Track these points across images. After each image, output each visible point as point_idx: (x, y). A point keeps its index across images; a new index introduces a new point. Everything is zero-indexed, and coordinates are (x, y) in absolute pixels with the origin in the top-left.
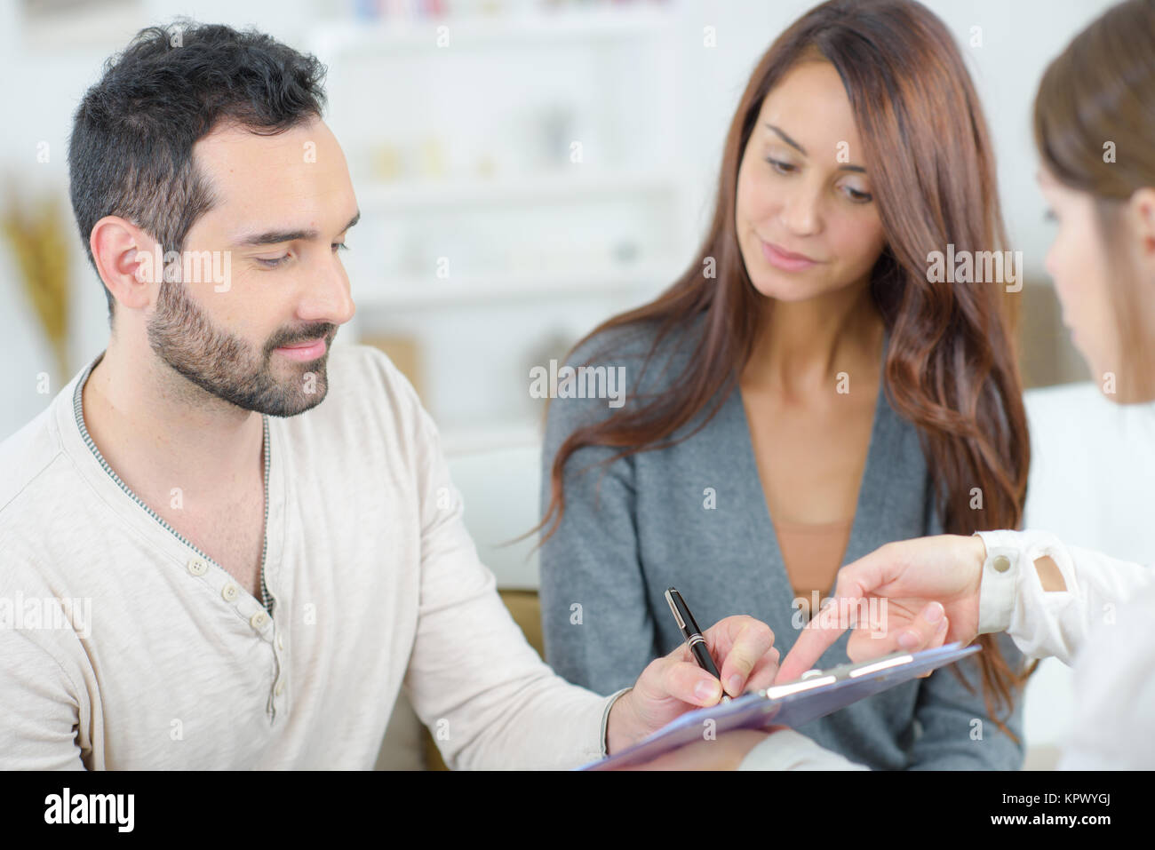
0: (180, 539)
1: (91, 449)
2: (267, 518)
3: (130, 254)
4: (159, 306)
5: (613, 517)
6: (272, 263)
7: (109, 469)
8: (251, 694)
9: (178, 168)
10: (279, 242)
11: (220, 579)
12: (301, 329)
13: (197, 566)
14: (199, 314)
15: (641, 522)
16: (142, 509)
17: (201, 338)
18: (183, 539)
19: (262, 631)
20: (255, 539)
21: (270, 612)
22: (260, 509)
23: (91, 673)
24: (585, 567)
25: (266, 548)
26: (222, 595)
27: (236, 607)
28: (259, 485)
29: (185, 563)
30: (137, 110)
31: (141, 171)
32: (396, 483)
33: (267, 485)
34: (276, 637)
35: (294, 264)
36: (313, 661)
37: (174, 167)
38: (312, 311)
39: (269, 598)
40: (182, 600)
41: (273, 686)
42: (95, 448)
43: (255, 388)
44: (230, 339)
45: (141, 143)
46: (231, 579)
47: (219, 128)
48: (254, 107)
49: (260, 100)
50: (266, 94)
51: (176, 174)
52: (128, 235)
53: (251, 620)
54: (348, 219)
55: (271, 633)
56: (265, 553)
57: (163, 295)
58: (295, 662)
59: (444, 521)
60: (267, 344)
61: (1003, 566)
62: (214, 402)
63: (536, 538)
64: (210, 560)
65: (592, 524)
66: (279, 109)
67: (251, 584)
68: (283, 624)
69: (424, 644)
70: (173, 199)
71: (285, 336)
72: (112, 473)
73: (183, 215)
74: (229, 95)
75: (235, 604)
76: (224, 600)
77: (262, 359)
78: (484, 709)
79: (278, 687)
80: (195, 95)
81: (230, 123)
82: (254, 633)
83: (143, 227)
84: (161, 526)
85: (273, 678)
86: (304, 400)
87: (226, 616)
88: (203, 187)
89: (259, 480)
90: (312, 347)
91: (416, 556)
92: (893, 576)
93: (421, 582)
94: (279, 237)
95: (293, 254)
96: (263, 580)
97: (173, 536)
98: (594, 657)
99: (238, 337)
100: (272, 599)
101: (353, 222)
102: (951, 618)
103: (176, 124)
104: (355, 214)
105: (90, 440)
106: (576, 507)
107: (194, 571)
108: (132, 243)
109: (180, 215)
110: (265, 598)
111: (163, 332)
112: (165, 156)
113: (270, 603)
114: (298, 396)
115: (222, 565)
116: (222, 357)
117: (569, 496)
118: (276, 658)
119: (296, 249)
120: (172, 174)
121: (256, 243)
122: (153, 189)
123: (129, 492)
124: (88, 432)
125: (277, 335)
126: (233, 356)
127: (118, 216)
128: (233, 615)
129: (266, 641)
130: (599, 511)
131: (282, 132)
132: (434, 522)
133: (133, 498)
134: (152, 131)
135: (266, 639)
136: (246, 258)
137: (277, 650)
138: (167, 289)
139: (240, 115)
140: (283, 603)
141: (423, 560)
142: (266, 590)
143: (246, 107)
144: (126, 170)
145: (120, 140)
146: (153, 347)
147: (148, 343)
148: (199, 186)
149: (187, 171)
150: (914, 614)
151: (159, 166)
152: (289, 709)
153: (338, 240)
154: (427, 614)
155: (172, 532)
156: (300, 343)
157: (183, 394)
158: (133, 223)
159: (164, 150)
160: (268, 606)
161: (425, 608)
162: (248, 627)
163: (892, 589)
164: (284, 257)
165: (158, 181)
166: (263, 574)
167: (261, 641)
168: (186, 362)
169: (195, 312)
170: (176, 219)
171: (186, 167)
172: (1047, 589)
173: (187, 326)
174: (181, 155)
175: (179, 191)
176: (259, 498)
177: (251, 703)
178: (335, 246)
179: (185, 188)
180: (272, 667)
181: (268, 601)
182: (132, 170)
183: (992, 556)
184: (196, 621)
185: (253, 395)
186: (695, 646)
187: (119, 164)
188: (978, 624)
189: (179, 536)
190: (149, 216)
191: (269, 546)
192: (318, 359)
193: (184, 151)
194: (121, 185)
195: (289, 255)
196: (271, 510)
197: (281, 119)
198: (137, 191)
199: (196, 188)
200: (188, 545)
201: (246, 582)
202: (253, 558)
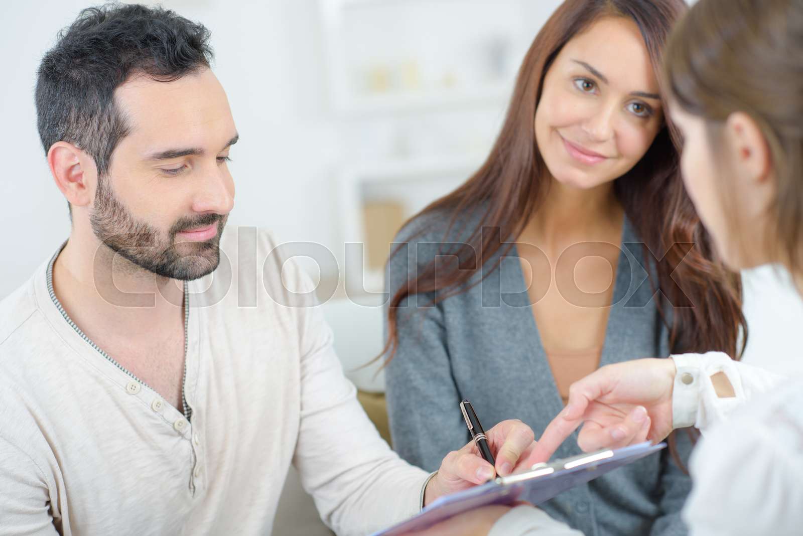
0: (121, 369)
1: (58, 307)
2: (186, 352)
3: (77, 168)
4: (96, 205)
5: (432, 348)
6: (173, 172)
7: (70, 321)
8: (177, 476)
9: (104, 107)
10: (176, 157)
11: (150, 396)
12: (196, 219)
13: (133, 387)
14: (122, 210)
15: (451, 352)
16: (93, 348)
17: (125, 226)
18: (123, 369)
19: (183, 431)
20: (178, 367)
21: (189, 419)
22: (182, 344)
23: (56, 465)
24: (415, 384)
25: (185, 373)
26: (152, 408)
27: (162, 416)
28: (181, 328)
29: (125, 386)
30: (76, 66)
31: (79, 109)
32: (281, 324)
33: (187, 328)
34: (193, 435)
35: (189, 173)
36: (223, 452)
37: (102, 106)
38: (203, 205)
39: (188, 408)
40: (124, 412)
41: (193, 470)
42: (60, 306)
43: (165, 261)
44: (145, 226)
45: (79, 89)
46: (159, 397)
47: (132, 78)
48: (156, 62)
49: (159, 57)
50: (164, 53)
51: (103, 111)
52: (73, 155)
53: (174, 424)
54: (228, 139)
55: (189, 432)
56: (185, 377)
57: (98, 197)
58: (210, 453)
59: (317, 351)
60: (172, 228)
61: (688, 380)
62: (141, 271)
63: (381, 361)
64: (142, 383)
65: (417, 353)
66: (174, 64)
67: (175, 399)
68: (199, 426)
69: (305, 439)
70: (102, 128)
71: (184, 224)
72: (72, 324)
73: (110, 140)
74: (139, 54)
75: (161, 414)
76: (154, 410)
77: (169, 240)
78: (347, 483)
79: (197, 470)
80: (115, 54)
81: (140, 74)
82: (177, 434)
83: (83, 149)
84: (107, 360)
85: (192, 464)
86: (200, 268)
87: (156, 422)
88: (122, 119)
89: (181, 325)
90: (206, 230)
91: (297, 376)
92: (609, 389)
93: (301, 394)
94: (175, 154)
95: (189, 165)
96: (184, 395)
97: (116, 366)
98: (425, 446)
99: (150, 225)
100: (191, 409)
101: (233, 141)
102: (653, 416)
103: (102, 75)
104: (234, 136)
105: (56, 300)
106: (407, 342)
107: (131, 391)
108: (77, 160)
109: (107, 139)
110: (185, 409)
111: (100, 223)
112: (94, 99)
113: (189, 412)
114: (196, 266)
115: (153, 387)
116: (140, 239)
117: (401, 334)
118: (194, 451)
119: (191, 162)
120: (100, 111)
121: (160, 158)
122: (88, 122)
123: (84, 336)
124: (56, 295)
125: (179, 222)
126: (148, 238)
127: (67, 142)
128: (160, 421)
129: (186, 439)
130: (421, 342)
131: (178, 78)
132: (310, 351)
133: (87, 341)
134: (87, 81)
135: (186, 437)
136: (154, 169)
137: (194, 445)
138: (100, 192)
139: (146, 68)
140: (199, 412)
141: (302, 378)
142: (186, 403)
143: (149, 62)
144: (70, 109)
145: (65, 88)
146: (95, 233)
147: (92, 230)
148: (119, 119)
149: (110, 109)
150: (626, 414)
151: (91, 106)
152: (207, 487)
153: (223, 154)
154: (306, 416)
155: (115, 364)
156: (195, 228)
157: (119, 266)
158: (76, 146)
159: (94, 94)
160: (188, 414)
161: (304, 412)
162: (172, 430)
163: (609, 398)
164: (182, 168)
165: (91, 116)
166: (184, 392)
167: (182, 438)
168: (117, 243)
169: (120, 208)
170: (105, 142)
171: (110, 105)
172: (720, 396)
173: (116, 218)
174: (105, 97)
175: (105, 123)
176: (180, 337)
177: (177, 482)
178: (220, 159)
179: (109, 120)
180: (191, 457)
181: (188, 410)
182: (74, 109)
183: (680, 374)
184: (133, 425)
185: (164, 266)
186: (479, 442)
187: (65, 105)
188: (672, 421)
189: (120, 367)
190: (87, 140)
191: (188, 371)
192: (210, 240)
193: (108, 94)
194: (67, 120)
195: (186, 166)
196: (189, 346)
197: (176, 70)
198: (77, 123)
199: (117, 120)
200: (127, 373)
201: (171, 397)
202: (177, 380)
